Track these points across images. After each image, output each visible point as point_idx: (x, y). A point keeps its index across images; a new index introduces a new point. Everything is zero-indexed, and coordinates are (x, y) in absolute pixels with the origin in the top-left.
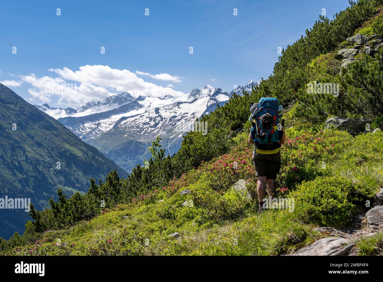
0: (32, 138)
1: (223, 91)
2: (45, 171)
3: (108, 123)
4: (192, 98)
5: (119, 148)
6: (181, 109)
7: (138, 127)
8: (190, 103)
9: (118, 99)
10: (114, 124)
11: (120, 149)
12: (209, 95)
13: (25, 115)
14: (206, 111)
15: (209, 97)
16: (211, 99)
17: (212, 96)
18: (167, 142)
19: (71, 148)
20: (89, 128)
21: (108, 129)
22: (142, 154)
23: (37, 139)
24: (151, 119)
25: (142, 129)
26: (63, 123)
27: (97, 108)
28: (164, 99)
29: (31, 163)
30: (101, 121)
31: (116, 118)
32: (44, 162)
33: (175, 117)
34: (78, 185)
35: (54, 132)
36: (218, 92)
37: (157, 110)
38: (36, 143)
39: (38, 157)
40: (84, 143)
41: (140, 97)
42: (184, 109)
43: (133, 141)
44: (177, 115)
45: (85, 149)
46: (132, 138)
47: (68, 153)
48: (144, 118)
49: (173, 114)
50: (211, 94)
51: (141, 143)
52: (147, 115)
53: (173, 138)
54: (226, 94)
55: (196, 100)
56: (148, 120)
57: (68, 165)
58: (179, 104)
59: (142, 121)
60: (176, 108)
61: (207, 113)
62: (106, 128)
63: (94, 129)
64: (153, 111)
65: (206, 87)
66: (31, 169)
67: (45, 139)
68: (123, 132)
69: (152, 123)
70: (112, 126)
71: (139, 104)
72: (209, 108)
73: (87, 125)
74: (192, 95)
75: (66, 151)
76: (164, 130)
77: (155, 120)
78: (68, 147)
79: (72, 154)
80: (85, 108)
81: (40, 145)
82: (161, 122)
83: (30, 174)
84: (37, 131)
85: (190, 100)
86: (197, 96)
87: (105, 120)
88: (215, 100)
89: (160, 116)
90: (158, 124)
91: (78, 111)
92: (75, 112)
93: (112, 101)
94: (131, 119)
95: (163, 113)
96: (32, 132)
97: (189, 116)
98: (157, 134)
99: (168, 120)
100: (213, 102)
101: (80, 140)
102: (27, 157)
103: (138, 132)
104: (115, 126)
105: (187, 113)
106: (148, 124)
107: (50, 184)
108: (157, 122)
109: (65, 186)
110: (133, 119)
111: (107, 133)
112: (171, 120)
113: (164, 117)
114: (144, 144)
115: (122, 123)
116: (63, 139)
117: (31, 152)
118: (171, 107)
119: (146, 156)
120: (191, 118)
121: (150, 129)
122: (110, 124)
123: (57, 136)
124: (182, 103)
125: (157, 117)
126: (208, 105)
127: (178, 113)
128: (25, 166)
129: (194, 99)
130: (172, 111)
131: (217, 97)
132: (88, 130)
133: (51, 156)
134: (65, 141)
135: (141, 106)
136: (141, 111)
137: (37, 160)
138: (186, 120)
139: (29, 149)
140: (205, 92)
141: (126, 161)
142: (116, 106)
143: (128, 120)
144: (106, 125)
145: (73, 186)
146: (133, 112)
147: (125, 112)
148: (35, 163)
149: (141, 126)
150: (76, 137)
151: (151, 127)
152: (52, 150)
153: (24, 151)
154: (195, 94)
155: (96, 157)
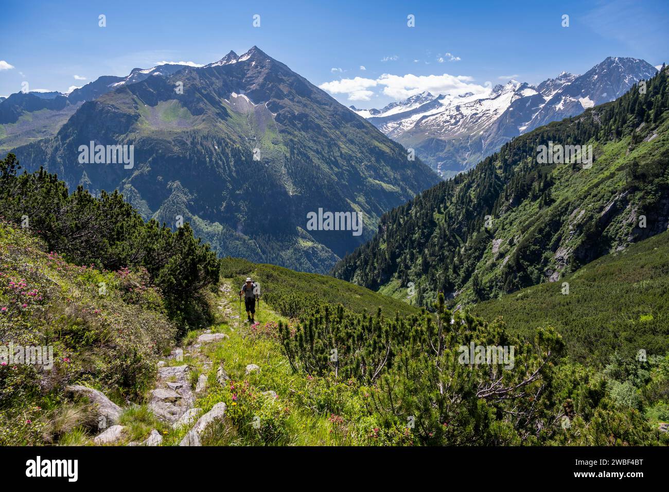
0: (345, 136)
1: (530, 85)
2: (357, 166)
3: (409, 122)
4: (494, 95)
5: (420, 145)
6: (483, 106)
7: (438, 125)
8: (493, 99)
9: (418, 98)
10: (415, 123)
11: (421, 147)
12: (514, 91)
13: (339, 115)
14: (510, 107)
15: (514, 93)
16: (515, 94)
17: (517, 91)
18: (468, 139)
19: (379, 145)
20: (392, 128)
21: (409, 128)
22: (442, 151)
23: (349, 136)
24: (451, 117)
25: (443, 127)
26: (370, 121)
27: (398, 108)
28: (465, 96)
29: (345, 159)
30: (403, 120)
31: (416, 117)
32: (356, 158)
33: (476, 114)
34: (385, 179)
35: (364, 130)
36: (524, 86)
37: (458, 108)
38: (348, 140)
39: (350, 153)
40: (391, 140)
41: (440, 95)
42: (486, 105)
43: (433, 139)
44: (478, 112)
45: (392, 145)
46: (432, 136)
47: (377, 149)
48: (445, 116)
49: (474, 112)
50: (516, 90)
51: (441, 140)
52: (447, 113)
53: (474, 136)
54: (533, 88)
55: (499, 96)
56: (448, 118)
57: (377, 161)
58: (480, 101)
59: (443, 120)
60: (478, 105)
61: (511, 109)
62: (407, 127)
63: (396, 128)
64: (454, 109)
65: (510, 82)
66: (345, 164)
67: (357, 137)
68: (424, 131)
69: (453, 121)
70: (413, 125)
71: (439, 103)
72: (513, 104)
73: (390, 125)
74: (494, 91)
75: (375, 147)
76: (465, 127)
77: (455, 118)
78: (377, 143)
79: (380, 150)
80: (387, 109)
81: (352, 142)
82: (461, 120)
83: (344, 168)
84: (349, 129)
85: (493, 97)
86: (500, 92)
87: (407, 120)
88: (520, 95)
89: (461, 114)
90: (459, 121)
91: (381, 112)
92: (379, 112)
93: (412, 101)
94: (432, 118)
95: (464, 111)
96: (345, 131)
97: (491, 112)
98: (457, 132)
99: (469, 117)
100: (517, 97)
101: (387, 138)
102: (341, 153)
103: (438, 130)
104: (416, 125)
105: (489, 110)
106: (448, 122)
107: (362, 177)
108: (458, 119)
109: (374, 179)
110: (434, 117)
111: (409, 132)
112: (471, 117)
113: (464, 115)
114: (445, 142)
115: (423, 121)
116: (372, 136)
117: (345, 148)
118: (472, 104)
119: (446, 153)
120: (493, 115)
121: (450, 127)
122: (411, 124)
123: (367, 133)
124: (484, 100)
125: (458, 115)
126: (513, 101)
127: (480, 110)
128: (340, 160)
129: (496, 95)
130: (473, 108)
131: (522, 92)
132: (391, 129)
133: (362, 153)
134: (374, 138)
135: (441, 105)
136: (441, 109)
137: (350, 156)
138: (487, 116)
139: (343, 146)
140: (509, 87)
141: (427, 158)
142: (417, 105)
143: (429, 118)
144: (408, 124)
145: (382, 179)
146: (434, 111)
147: (425, 111)
148: (349, 158)
149: (442, 124)
150: (382, 135)
151: (452, 125)
152: (363, 147)
153: (339, 147)
154: (498, 90)
155: (403, 153)
